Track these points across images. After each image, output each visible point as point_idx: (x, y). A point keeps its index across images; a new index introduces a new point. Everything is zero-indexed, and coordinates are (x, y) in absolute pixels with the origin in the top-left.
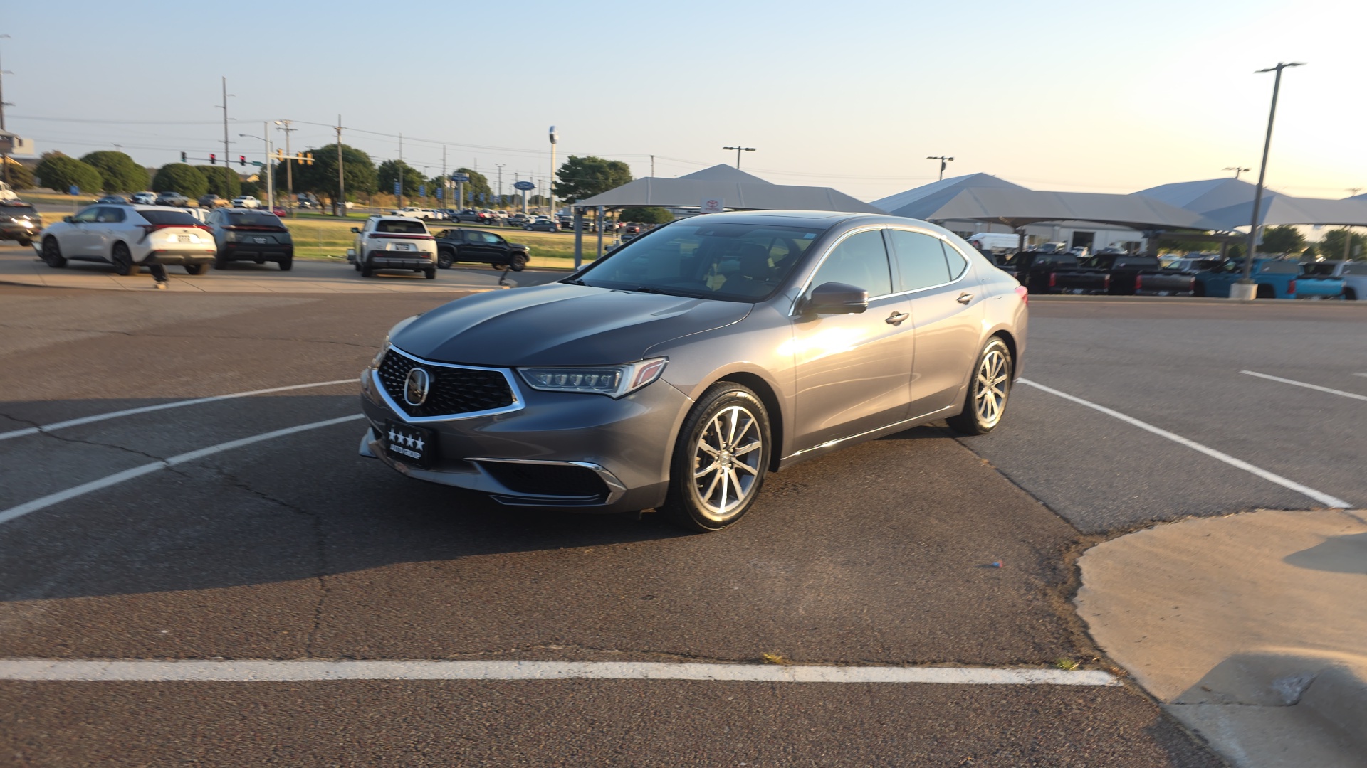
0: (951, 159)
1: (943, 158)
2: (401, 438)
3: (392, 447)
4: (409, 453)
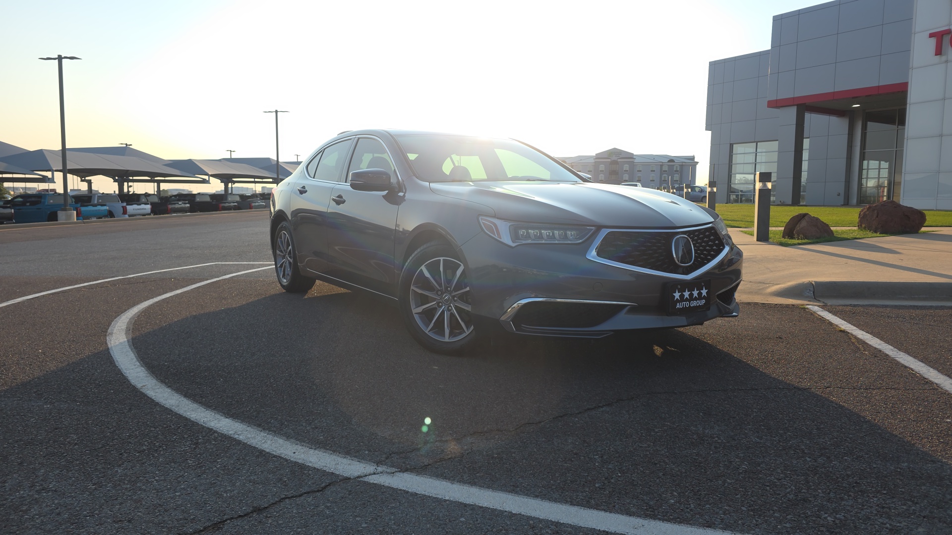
2: (687, 294)
3: (678, 306)
4: (694, 304)
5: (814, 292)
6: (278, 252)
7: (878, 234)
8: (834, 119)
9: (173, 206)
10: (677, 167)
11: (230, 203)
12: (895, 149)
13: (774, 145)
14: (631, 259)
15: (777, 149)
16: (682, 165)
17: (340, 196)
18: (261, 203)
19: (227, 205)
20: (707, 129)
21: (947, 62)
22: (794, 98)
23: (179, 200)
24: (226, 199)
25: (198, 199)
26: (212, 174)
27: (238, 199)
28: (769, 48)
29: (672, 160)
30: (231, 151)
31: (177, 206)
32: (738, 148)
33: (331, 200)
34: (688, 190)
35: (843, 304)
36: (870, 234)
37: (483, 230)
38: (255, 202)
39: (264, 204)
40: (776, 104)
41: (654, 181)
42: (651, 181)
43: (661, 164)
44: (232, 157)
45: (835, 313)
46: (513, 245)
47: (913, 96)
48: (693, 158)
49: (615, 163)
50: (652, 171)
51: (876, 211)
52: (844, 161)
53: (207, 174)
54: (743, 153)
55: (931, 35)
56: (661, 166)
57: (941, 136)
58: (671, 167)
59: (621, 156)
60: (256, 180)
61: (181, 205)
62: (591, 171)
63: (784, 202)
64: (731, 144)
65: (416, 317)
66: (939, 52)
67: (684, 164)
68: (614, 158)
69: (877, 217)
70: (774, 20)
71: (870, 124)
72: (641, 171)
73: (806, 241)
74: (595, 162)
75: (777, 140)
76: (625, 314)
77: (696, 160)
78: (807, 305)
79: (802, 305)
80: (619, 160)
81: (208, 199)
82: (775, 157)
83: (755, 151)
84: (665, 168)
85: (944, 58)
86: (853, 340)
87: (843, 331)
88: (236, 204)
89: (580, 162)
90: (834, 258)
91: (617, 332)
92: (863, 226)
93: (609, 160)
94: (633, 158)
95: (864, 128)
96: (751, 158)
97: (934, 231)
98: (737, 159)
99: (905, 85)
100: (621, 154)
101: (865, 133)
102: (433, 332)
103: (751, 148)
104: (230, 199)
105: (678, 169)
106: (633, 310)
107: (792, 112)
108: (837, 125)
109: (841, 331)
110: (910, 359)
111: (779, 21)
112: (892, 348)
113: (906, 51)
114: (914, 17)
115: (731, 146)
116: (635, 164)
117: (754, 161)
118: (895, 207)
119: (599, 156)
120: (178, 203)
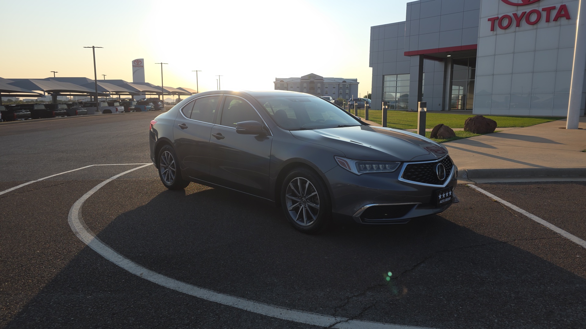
2: (444, 195)
3: (441, 202)
4: (447, 200)
5: (467, 176)
6: (161, 165)
7: (475, 134)
8: (437, 63)
9: (18, 113)
10: (347, 85)
11: (61, 110)
12: (467, 80)
13: (408, 77)
14: (418, 179)
15: (409, 79)
16: (350, 84)
17: (219, 134)
18: (84, 110)
19: (59, 111)
20: (370, 66)
21: (496, 35)
22: (418, 51)
23: (21, 109)
24: (57, 107)
25: (36, 108)
26: (47, 90)
27: (65, 107)
28: (405, 20)
29: (344, 81)
30: (54, 72)
31: (21, 113)
32: (387, 78)
33: (212, 136)
34: (367, 105)
35: (485, 183)
36: (472, 134)
37: (338, 164)
38: (80, 110)
39: (86, 111)
40: (409, 54)
41: (335, 93)
42: (333, 93)
43: (339, 83)
44: (55, 77)
45: (485, 189)
46: (359, 174)
47: (480, 52)
48: (356, 80)
49: (312, 82)
50: (333, 88)
51: (474, 121)
52: (442, 86)
53: (42, 90)
54: (390, 81)
55: (489, 20)
56: (339, 84)
57: (493, 75)
58: (344, 85)
59: (316, 79)
60: (71, 93)
61: (24, 112)
62: (299, 87)
63: (413, 110)
64: (383, 75)
65: (290, 212)
66: (493, 29)
67: (351, 83)
68: (312, 80)
69: (474, 124)
70: (407, 5)
71: (455, 65)
72: (327, 88)
73: (444, 140)
74: (301, 82)
75: (410, 74)
76: (416, 209)
77: (358, 81)
78: (468, 184)
79: (466, 184)
80: (315, 81)
81: (43, 107)
82: (408, 83)
83: (396, 80)
84: (341, 86)
85: (495, 33)
86: (505, 208)
87: (496, 201)
88: (65, 111)
89: (293, 81)
90: (465, 152)
91: (412, 219)
92: (467, 129)
93: (309, 81)
94: (322, 80)
95: (452, 68)
96: (394, 84)
97: (500, 131)
98: (387, 84)
99: (476, 45)
100: (316, 77)
101: (453, 71)
102: (299, 221)
103: (393, 78)
104: (60, 107)
105: (348, 87)
106: (420, 207)
107: (417, 58)
108: (438, 66)
109: (495, 201)
110: (537, 218)
111: (409, 5)
112: (526, 211)
113: (476, 27)
114: (480, 8)
115: (383, 76)
116: (324, 83)
117: (395, 86)
118: (483, 119)
119: (303, 78)
120: (22, 112)
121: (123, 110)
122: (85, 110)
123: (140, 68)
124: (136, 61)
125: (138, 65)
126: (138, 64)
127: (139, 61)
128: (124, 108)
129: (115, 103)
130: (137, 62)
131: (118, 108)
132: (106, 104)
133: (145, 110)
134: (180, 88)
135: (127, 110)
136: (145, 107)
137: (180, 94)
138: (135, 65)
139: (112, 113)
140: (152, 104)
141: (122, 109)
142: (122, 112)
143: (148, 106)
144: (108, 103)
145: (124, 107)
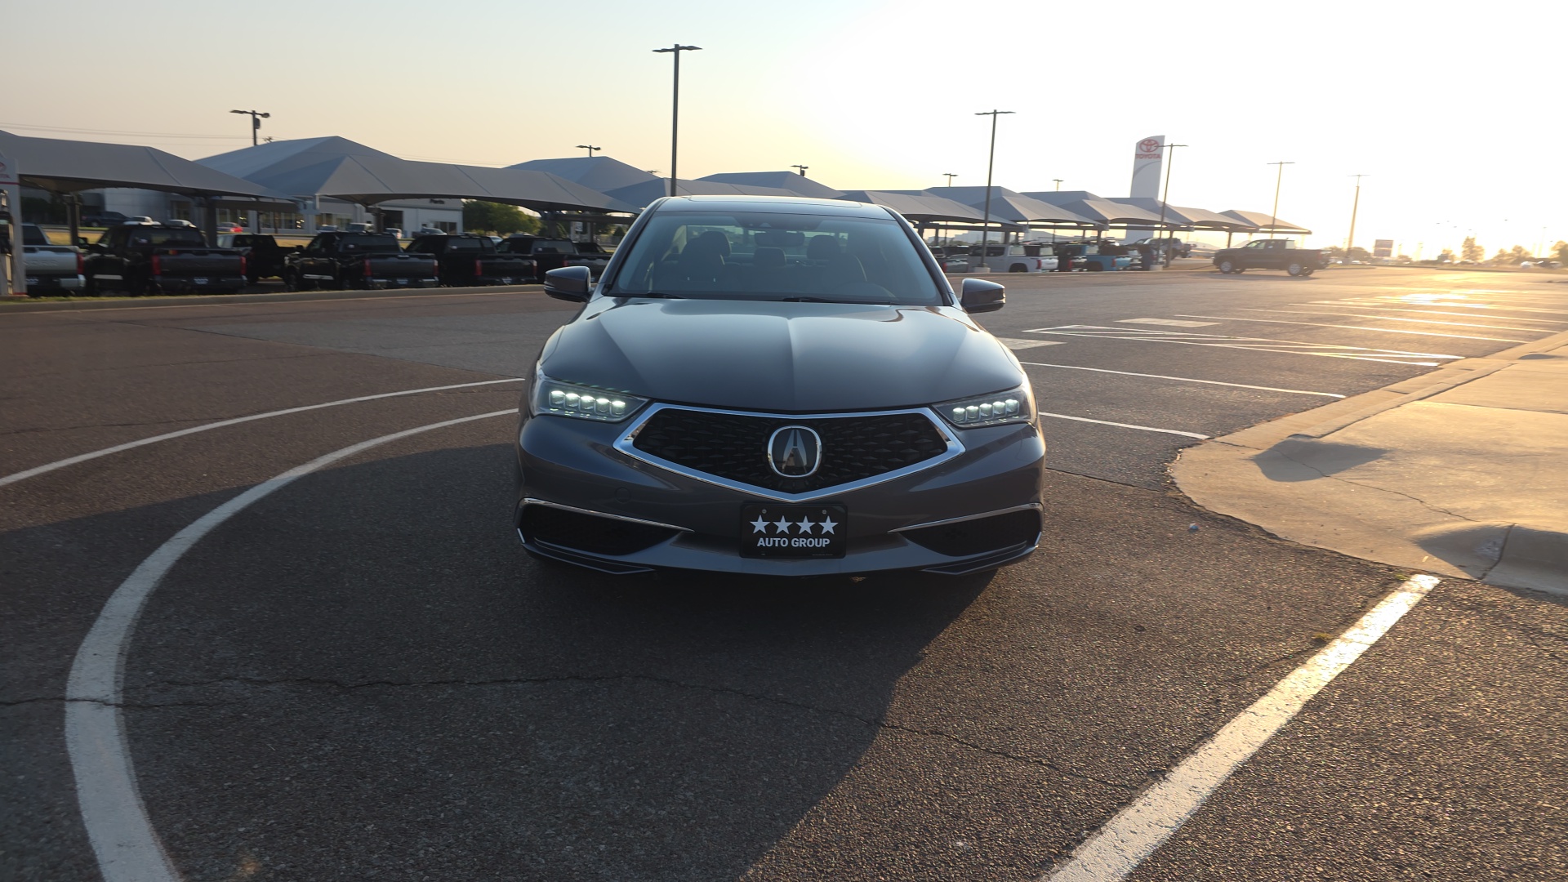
0: (266, 115)
1: (254, 113)
2: (783, 525)
3: (761, 542)
4: (803, 543)
5: (1502, 549)
38: (951, 261)
46: (535, 413)
60: (950, 223)
76: (674, 543)
86: (1281, 662)
87: (1324, 641)
106: (687, 540)
109: (1320, 639)
121: (1056, 266)
122: (965, 263)
123: (1153, 160)
124: (1146, 142)
125: (1150, 151)
126: (1148, 151)
127: (1153, 142)
128: (1059, 262)
129: (1042, 249)
130: (1147, 145)
131: (1043, 261)
132: (1021, 251)
133: (1113, 266)
134: (1231, 214)
135: (1064, 266)
136: (1113, 259)
137: (1232, 229)
138: (1141, 152)
139: (1027, 271)
140: (1136, 253)
141: (1053, 263)
142: (1052, 270)
143: (1122, 259)
144: (1026, 248)
145: (1059, 259)
